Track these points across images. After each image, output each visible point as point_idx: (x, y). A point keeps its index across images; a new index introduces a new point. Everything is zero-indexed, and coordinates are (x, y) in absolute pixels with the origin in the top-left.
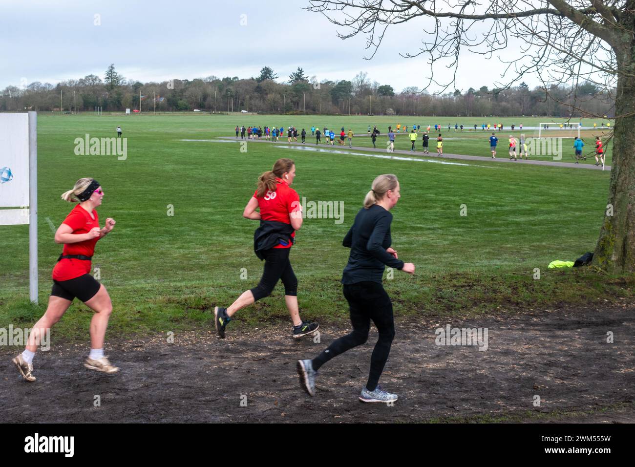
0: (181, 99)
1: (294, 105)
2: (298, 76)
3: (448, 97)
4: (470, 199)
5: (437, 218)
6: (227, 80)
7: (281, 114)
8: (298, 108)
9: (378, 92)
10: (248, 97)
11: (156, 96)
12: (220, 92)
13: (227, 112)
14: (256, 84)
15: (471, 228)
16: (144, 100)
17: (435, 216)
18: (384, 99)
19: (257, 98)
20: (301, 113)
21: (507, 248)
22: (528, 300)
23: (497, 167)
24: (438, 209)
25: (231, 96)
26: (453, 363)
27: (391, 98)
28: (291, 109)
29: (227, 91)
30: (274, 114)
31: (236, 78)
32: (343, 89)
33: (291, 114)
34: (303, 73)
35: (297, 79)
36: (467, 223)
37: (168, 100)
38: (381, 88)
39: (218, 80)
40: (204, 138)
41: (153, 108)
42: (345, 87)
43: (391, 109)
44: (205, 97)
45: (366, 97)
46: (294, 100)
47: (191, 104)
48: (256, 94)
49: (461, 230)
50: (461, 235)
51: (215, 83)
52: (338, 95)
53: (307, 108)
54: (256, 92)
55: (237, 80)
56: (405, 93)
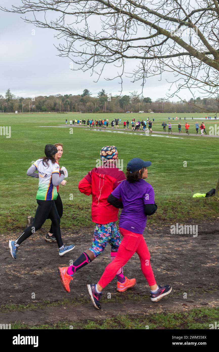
0: (43, 106)
1: (101, 108)
2: (102, 94)
3: (180, 103)
4: (176, 157)
5: (154, 167)
6: (66, 96)
7: (94, 113)
8: (102, 110)
9: (143, 101)
10: (77, 104)
11: (31, 104)
12: (63, 102)
13: (66, 112)
14: (81, 98)
15: (170, 173)
16: (25, 106)
17: (154, 166)
18: (147, 104)
19: (81, 105)
20: (104, 112)
21: (186, 184)
22: (171, 217)
23: (198, 139)
24: (157, 162)
25: (68, 104)
26: (107, 259)
27: (150, 104)
28: (99, 110)
29: (66, 101)
30: (90, 113)
31: (71, 95)
32: (125, 100)
33: (99, 113)
34: (104, 92)
35: (102, 95)
36: (171, 170)
37: (37, 106)
38: (145, 99)
39: (62, 96)
40: (51, 125)
41: (29, 110)
42: (126, 98)
43: (150, 110)
44: (55, 104)
45: (138, 104)
46: (100, 105)
47: (48, 108)
48: (81, 103)
49: (165, 174)
50: (164, 177)
51: (60, 97)
52: (123, 103)
53: (107, 110)
54: (81, 101)
55: (71, 96)
56: (158, 101)
